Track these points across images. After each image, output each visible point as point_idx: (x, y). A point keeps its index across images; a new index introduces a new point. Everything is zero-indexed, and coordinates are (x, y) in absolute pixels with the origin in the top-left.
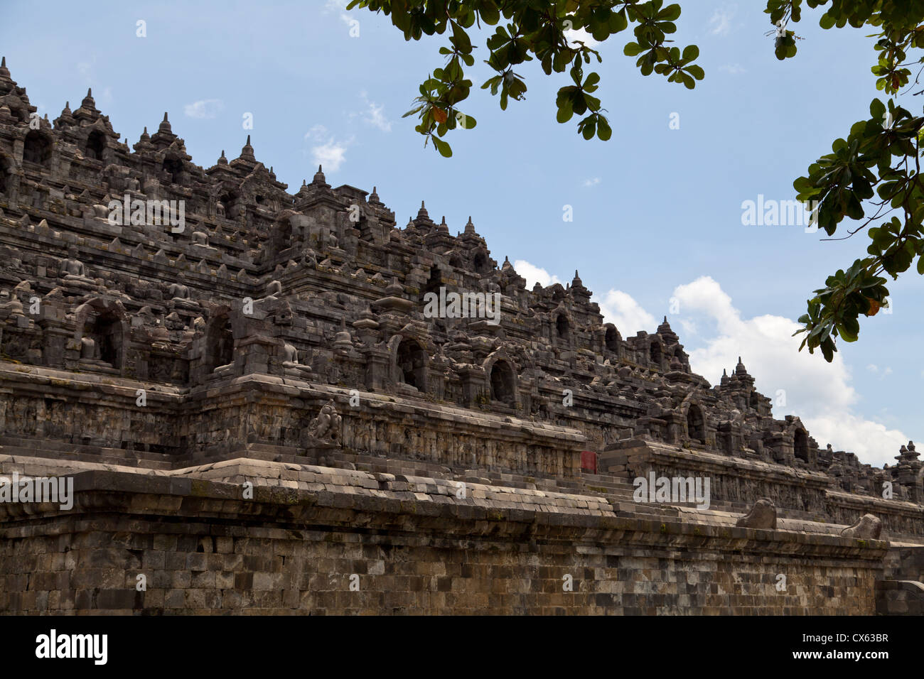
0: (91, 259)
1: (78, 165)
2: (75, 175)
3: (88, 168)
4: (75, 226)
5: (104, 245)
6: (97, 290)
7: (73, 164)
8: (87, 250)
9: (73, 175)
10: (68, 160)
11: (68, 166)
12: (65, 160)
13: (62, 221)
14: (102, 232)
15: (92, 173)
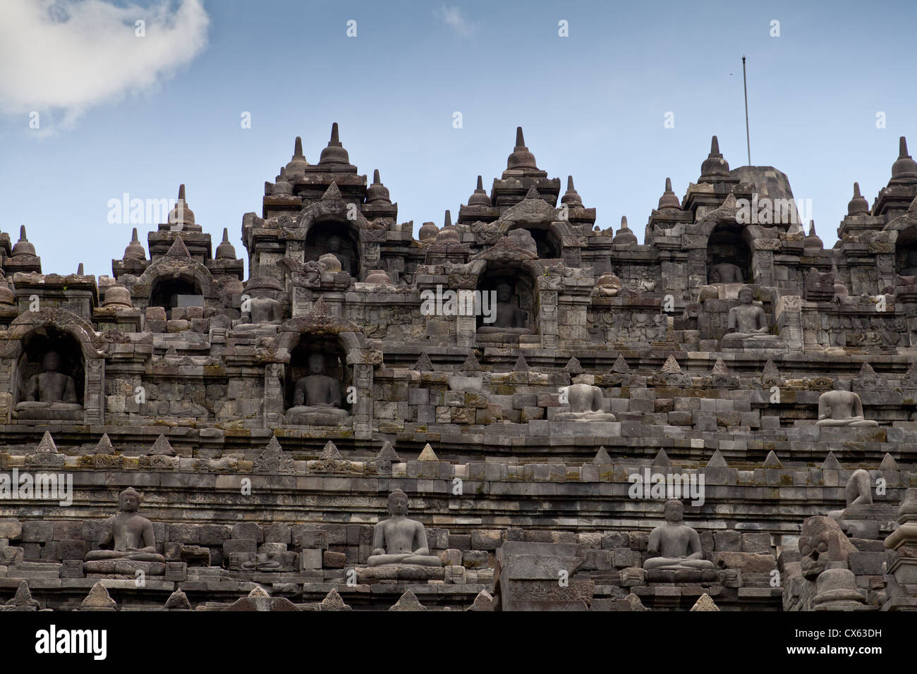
0: (546, 506)
1: (607, 309)
2: (605, 331)
3: (630, 308)
4: (506, 442)
5: (571, 470)
6: (442, 577)
7: (593, 309)
8: (532, 490)
9: (595, 331)
10: (580, 304)
11: (583, 315)
12: (573, 304)
13: (476, 439)
14: (571, 442)
15: (642, 317)
